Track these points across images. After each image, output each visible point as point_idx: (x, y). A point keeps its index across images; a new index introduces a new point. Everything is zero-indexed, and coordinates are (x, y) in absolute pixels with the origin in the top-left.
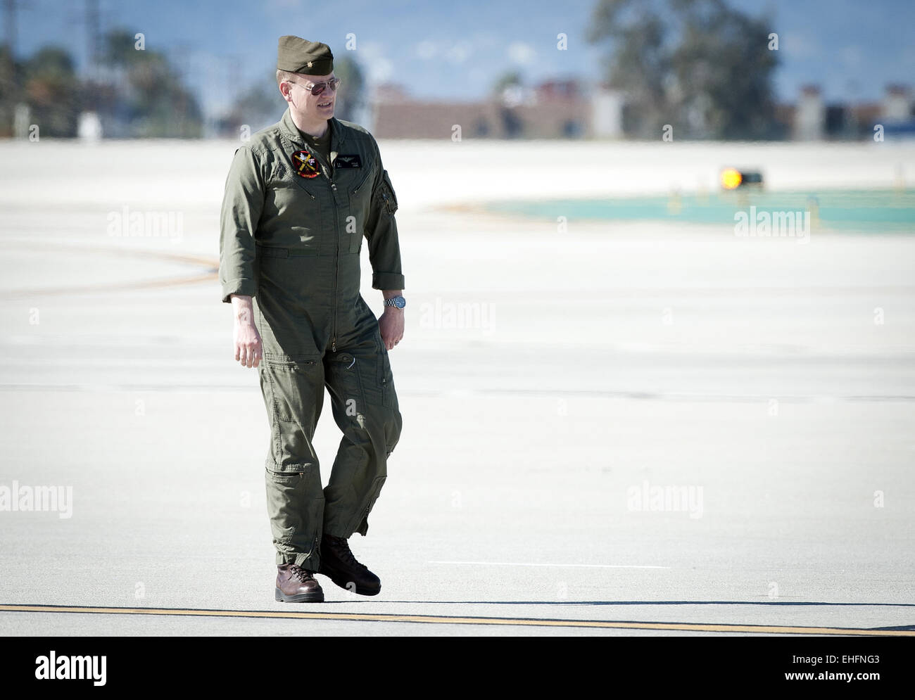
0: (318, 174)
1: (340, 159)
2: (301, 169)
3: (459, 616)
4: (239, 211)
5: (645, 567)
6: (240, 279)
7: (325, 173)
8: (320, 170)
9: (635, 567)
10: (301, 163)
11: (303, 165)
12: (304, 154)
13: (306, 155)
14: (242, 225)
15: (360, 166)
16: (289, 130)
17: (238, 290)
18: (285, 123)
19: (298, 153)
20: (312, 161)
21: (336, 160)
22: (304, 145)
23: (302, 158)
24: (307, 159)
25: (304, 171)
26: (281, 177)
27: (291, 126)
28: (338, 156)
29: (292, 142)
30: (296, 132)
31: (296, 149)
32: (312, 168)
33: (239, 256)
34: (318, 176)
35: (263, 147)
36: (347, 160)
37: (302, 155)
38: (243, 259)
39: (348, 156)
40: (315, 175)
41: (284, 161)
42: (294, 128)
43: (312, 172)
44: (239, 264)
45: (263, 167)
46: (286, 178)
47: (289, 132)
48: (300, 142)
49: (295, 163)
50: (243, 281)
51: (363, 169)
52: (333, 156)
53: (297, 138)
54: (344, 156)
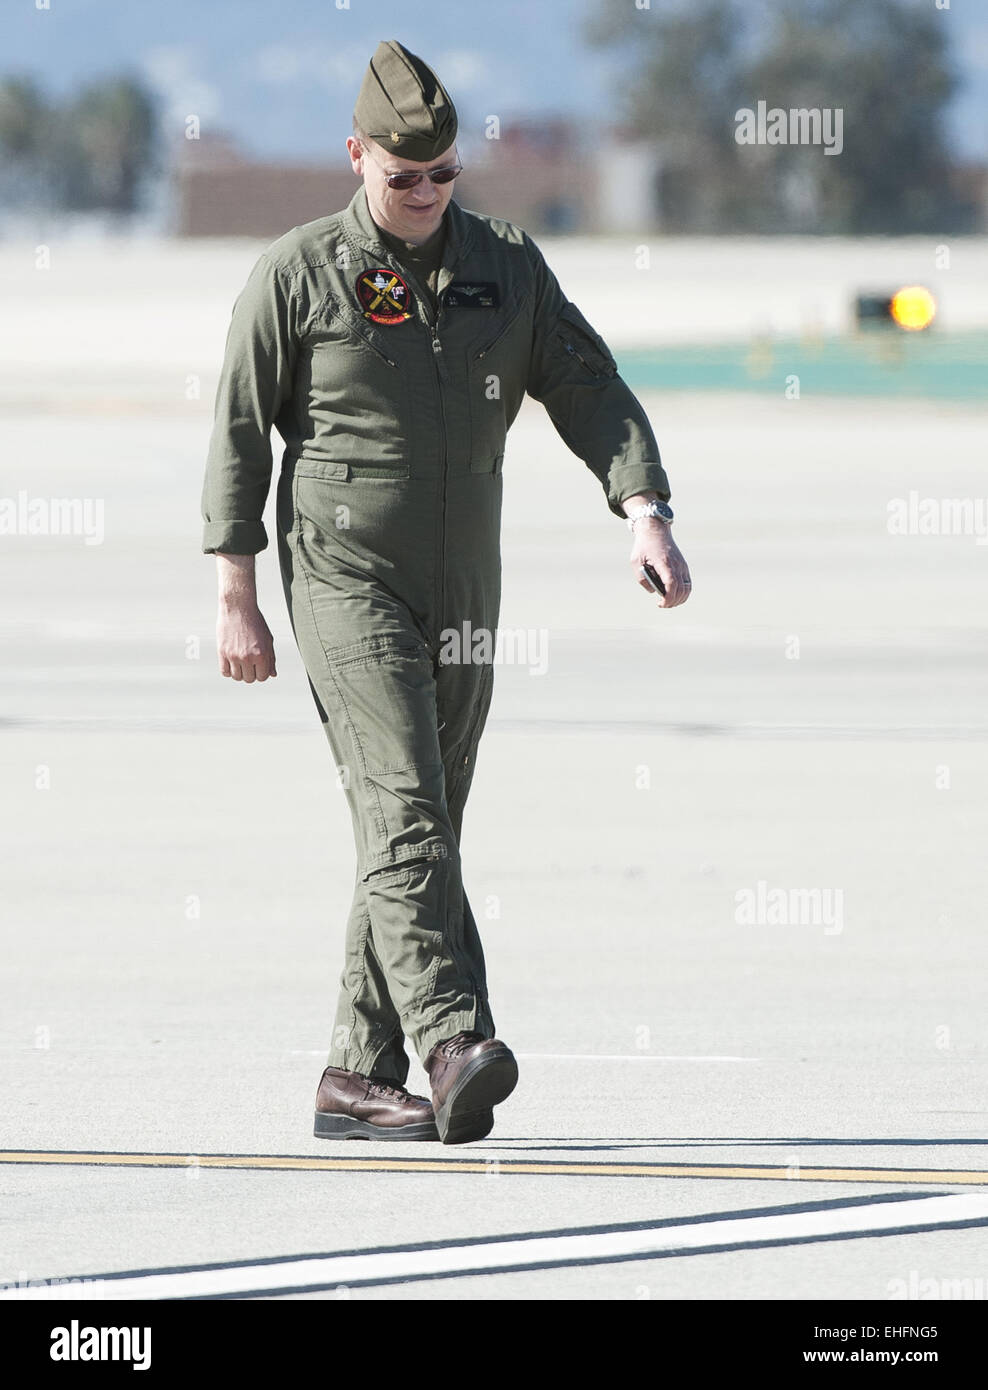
0: (407, 316)
1: (458, 290)
2: (373, 306)
3: (353, 1155)
4: (241, 382)
5: (710, 1058)
6: (231, 521)
7: (423, 316)
8: (413, 310)
9: (692, 1059)
10: (375, 294)
11: (379, 299)
12: (383, 275)
13: (387, 278)
14: (244, 410)
15: (496, 304)
16: (361, 226)
17: (225, 544)
18: (355, 212)
19: (371, 274)
20: (399, 290)
21: (448, 290)
22: (385, 258)
23: (379, 283)
24: (390, 285)
25: (379, 311)
26: (328, 323)
27: (364, 219)
28: (451, 284)
29: (363, 250)
30: (372, 232)
31: (369, 265)
32: (397, 305)
33: (231, 475)
34: (407, 321)
35: (299, 258)
36: (470, 292)
37: (379, 279)
38: (237, 481)
39: (472, 285)
40: (402, 320)
41: (339, 291)
42: (370, 224)
43: (396, 313)
44: (230, 491)
45: (294, 300)
46: (337, 326)
47: (359, 232)
48: (377, 252)
49: (362, 293)
50: (235, 526)
51: (501, 310)
52: (443, 282)
53: (372, 244)
54: (465, 285)
